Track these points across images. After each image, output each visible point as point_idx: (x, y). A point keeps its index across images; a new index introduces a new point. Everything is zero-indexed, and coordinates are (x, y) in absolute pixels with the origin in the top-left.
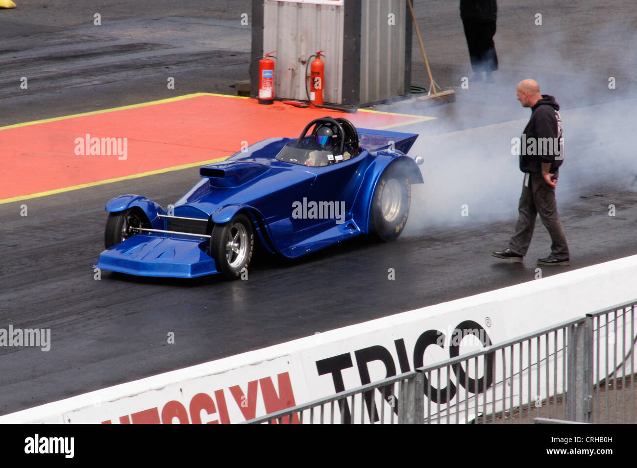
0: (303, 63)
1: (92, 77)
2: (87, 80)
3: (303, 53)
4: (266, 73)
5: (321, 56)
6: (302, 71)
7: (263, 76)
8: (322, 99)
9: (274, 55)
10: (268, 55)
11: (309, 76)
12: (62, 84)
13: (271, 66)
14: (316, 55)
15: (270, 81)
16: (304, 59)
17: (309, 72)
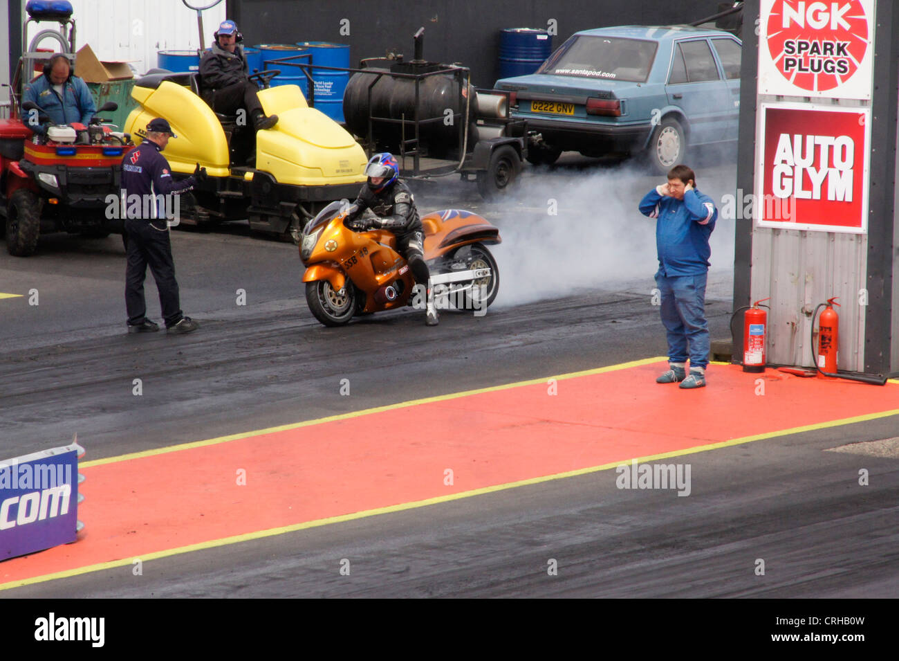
0: (809, 314)
1: (509, 336)
2: (503, 340)
3: (808, 301)
4: (755, 329)
5: (834, 305)
6: (807, 326)
7: (750, 334)
8: (836, 366)
9: (766, 303)
10: (757, 304)
11: (817, 333)
12: (469, 346)
13: (762, 319)
14: (827, 303)
15: (760, 339)
16: (809, 309)
17: (817, 326)
